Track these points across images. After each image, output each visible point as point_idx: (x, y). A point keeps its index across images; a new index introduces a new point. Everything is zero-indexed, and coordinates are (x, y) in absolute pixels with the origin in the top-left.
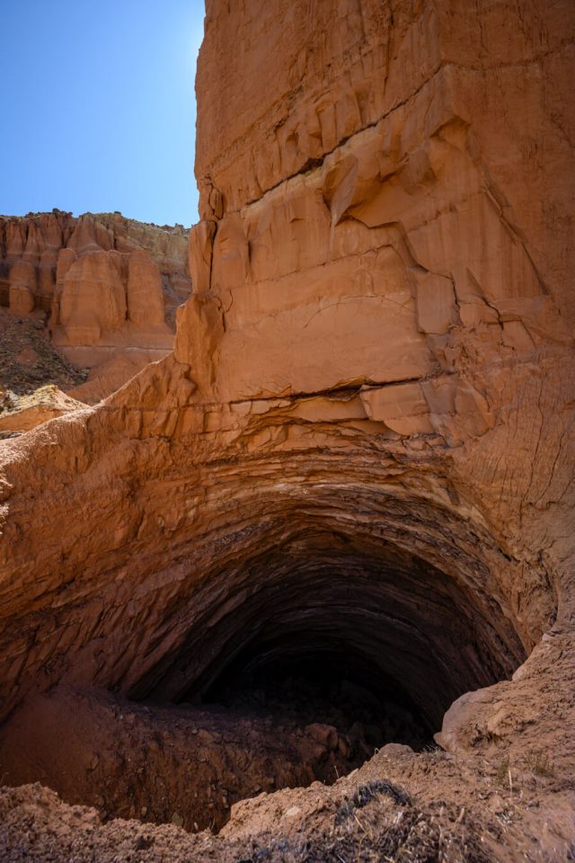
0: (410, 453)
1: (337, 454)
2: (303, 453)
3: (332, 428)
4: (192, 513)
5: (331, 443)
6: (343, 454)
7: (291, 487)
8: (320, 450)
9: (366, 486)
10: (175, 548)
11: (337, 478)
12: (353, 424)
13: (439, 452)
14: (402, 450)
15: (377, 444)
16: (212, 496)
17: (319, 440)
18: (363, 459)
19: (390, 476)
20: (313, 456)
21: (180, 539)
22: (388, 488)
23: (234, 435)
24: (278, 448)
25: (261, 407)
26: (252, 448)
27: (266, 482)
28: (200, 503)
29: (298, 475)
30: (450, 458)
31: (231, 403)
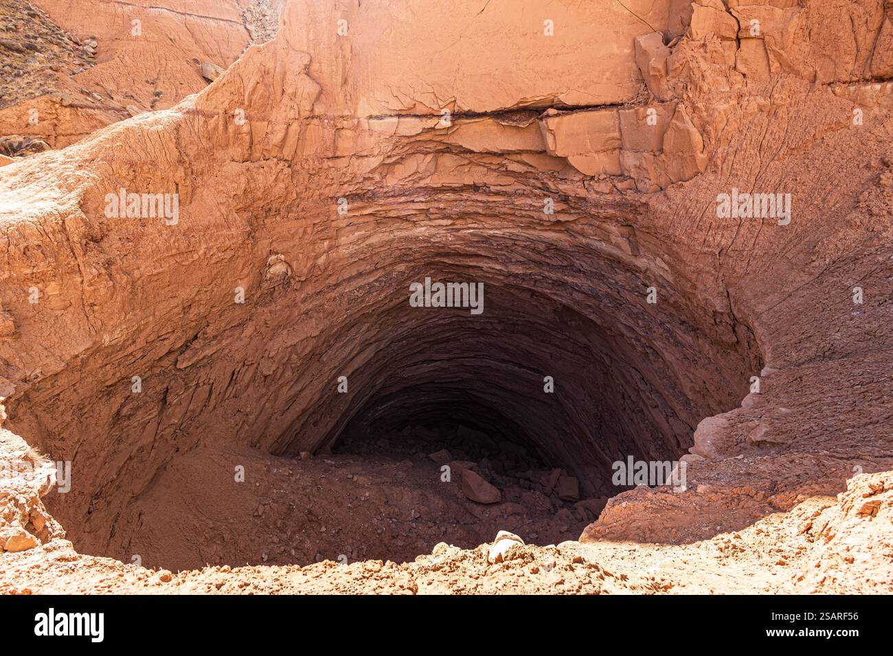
0: (593, 196)
1: (497, 193)
2: (454, 190)
3: (496, 161)
4: (321, 260)
5: (491, 179)
6: (505, 194)
7: (433, 231)
8: (475, 188)
9: (524, 233)
10: (304, 301)
11: (490, 222)
12: (525, 158)
13: (630, 196)
14: (582, 193)
15: (550, 184)
16: (343, 240)
17: (476, 175)
18: (529, 201)
19: (558, 222)
20: (465, 195)
21: (309, 289)
22: (551, 235)
23: (374, 162)
24: (422, 184)
25: (412, 127)
26: (392, 182)
27: (405, 225)
28: (330, 248)
29: (444, 217)
30: (646, 204)
31: (371, 117)
